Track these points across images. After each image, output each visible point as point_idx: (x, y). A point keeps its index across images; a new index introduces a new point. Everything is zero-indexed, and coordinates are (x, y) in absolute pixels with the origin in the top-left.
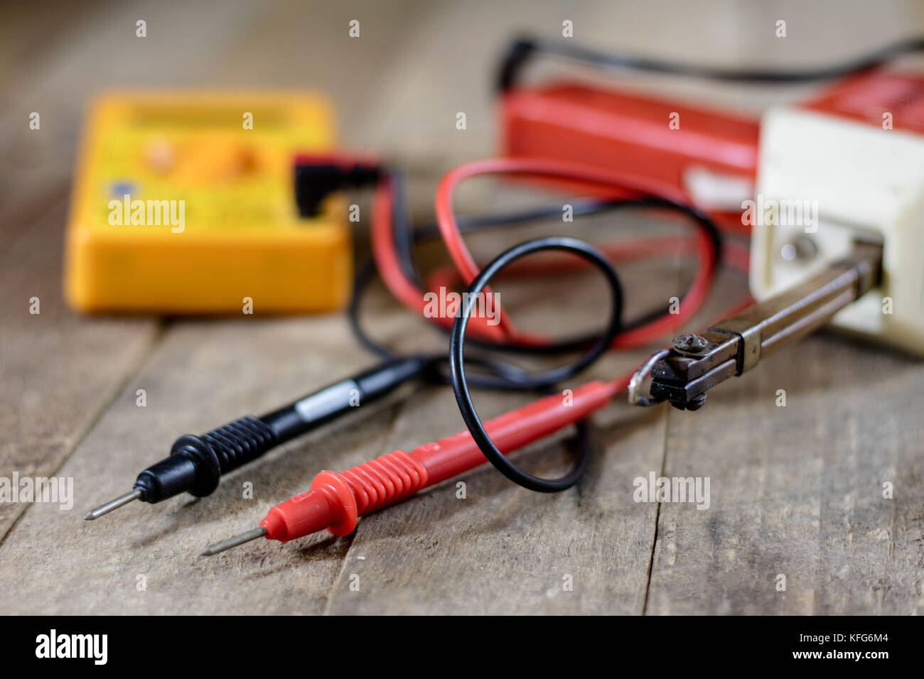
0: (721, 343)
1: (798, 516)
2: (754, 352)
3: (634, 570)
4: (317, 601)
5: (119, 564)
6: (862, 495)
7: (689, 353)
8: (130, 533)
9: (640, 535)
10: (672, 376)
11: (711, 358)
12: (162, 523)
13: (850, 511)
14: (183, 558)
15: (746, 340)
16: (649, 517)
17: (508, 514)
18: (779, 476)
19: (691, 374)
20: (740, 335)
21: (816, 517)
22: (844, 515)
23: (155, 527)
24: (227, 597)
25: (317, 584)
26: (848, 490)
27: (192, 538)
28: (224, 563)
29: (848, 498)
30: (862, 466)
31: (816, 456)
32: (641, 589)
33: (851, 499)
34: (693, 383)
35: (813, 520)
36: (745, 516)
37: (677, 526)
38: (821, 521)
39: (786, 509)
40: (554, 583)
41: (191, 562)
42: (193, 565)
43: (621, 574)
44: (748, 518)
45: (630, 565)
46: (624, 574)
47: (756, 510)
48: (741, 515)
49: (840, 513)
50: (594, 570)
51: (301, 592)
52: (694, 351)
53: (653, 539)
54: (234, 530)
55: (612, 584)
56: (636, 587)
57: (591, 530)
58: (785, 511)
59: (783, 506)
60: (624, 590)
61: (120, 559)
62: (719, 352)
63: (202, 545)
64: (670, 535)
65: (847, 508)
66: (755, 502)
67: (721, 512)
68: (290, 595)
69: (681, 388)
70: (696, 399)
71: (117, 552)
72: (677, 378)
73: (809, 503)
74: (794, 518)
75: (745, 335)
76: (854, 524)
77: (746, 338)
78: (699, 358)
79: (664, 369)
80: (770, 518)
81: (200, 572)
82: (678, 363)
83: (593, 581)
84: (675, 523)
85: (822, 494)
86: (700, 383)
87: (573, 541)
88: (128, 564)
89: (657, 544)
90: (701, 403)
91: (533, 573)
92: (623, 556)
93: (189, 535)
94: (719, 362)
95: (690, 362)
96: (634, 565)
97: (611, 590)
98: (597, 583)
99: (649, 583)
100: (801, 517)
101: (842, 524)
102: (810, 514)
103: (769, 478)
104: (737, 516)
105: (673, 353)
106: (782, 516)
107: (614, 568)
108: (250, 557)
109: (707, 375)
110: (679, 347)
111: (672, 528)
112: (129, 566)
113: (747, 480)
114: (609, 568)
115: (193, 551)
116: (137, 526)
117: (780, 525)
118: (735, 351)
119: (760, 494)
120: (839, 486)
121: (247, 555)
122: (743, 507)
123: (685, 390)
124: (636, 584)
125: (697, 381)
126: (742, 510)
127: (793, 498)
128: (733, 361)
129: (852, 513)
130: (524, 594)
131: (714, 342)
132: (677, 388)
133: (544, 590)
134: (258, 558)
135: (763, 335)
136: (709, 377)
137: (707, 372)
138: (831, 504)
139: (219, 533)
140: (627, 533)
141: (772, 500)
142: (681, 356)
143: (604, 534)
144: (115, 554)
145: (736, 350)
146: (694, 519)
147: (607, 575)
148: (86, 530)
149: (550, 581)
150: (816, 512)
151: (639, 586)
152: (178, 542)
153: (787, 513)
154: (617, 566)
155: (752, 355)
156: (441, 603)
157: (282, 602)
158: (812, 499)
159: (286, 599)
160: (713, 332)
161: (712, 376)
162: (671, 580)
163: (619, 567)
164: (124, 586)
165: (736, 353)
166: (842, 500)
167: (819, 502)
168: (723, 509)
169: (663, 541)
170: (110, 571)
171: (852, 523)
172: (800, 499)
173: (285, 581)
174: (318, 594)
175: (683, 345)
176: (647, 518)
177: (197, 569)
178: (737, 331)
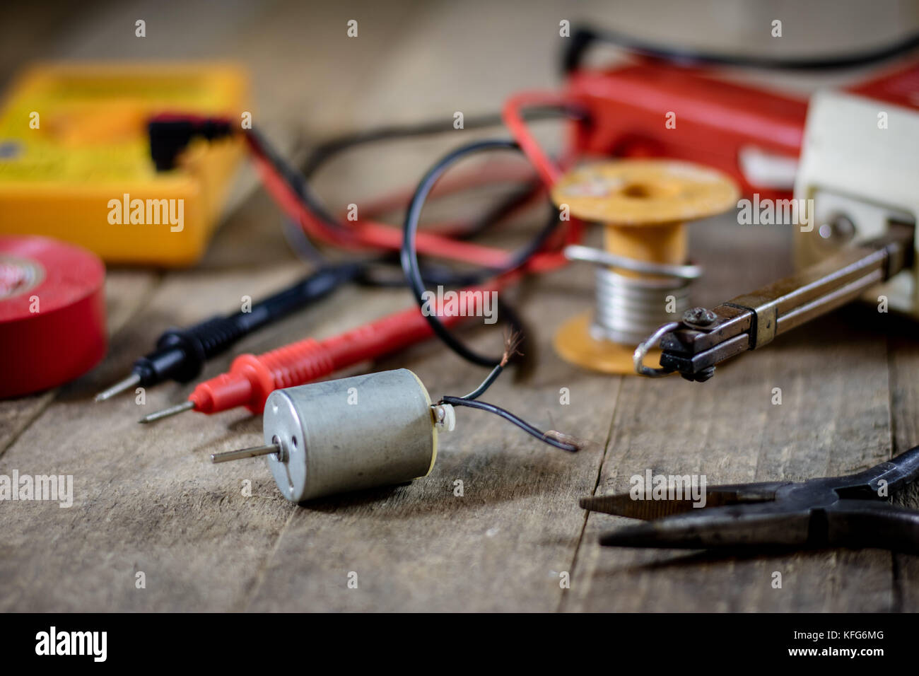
0: (732, 318)
1: (735, 466)
2: (768, 327)
3: (572, 513)
4: (270, 537)
5: (86, 500)
6: (800, 448)
7: (697, 327)
8: (100, 472)
9: (582, 482)
10: (680, 348)
11: (720, 332)
12: (131, 464)
13: (786, 462)
14: (148, 496)
15: (759, 316)
16: (593, 465)
17: (459, 460)
18: (723, 429)
19: (698, 347)
20: (754, 311)
21: (753, 467)
22: (779, 466)
23: (125, 466)
24: (184, 532)
25: (271, 521)
26: (787, 443)
27: (157, 478)
28: (185, 501)
29: (785, 450)
30: (804, 421)
31: (761, 410)
32: (577, 530)
33: (788, 451)
34: (701, 355)
35: (750, 470)
36: (685, 465)
37: (618, 473)
38: (757, 471)
39: (725, 460)
40: (494, 523)
41: (155, 500)
42: (156, 502)
43: (560, 517)
44: (687, 467)
45: (569, 508)
46: (562, 517)
47: (696, 461)
48: (680, 464)
49: (777, 464)
50: (534, 512)
51: (255, 528)
52: (703, 325)
53: (594, 485)
54: (198, 471)
55: (550, 526)
56: (572, 528)
57: (537, 476)
58: (723, 461)
59: (722, 456)
60: (560, 531)
61: (88, 496)
62: (729, 326)
63: (167, 484)
64: (611, 482)
65: (784, 460)
66: (696, 452)
67: (662, 461)
68: (244, 531)
69: (687, 360)
70: (704, 371)
71: (86, 489)
72: (684, 350)
73: (748, 454)
74: (731, 468)
75: (758, 310)
76: (788, 474)
77: (760, 313)
78: (707, 332)
79: (672, 341)
80: (709, 467)
81: (162, 509)
82: (685, 335)
83: (532, 522)
84: (616, 470)
85: (762, 447)
86: (708, 355)
87: (518, 486)
88: (95, 501)
89: (597, 489)
90: (710, 375)
91: (476, 514)
92: (563, 500)
93: (156, 475)
94: (729, 336)
95: (697, 335)
96: (573, 509)
97: (548, 530)
98: (535, 524)
99: (585, 525)
100: (738, 467)
101: (776, 474)
102: (747, 464)
103: (712, 430)
104: (678, 464)
105: (682, 326)
106: (720, 466)
107: (554, 510)
108: (211, 496)
109: (716, 348)
110: (688, 320)
111: (613, 475)
112: (95, 503)
113: (691, 432)
114: (549, 511)
115: (157, 489)
116: (108, 466)
117: (717, 474)
118: (747, 326)
119: (702, 445)
120: (778, 439)
121: (208, 494)
122: (684, 457)
123: (692, 362)
124: (573, 526)
125: (706, 353)
126: (682, 460)
127: (733, 449)
128: (745, 335)
129: (788, 464)
130: (465, 532)
131: (726, 317)
132: (684, 359)
133: (484, 530)
134: (218, 497)
135: (779, 311)
136: (718, 350)
137: (717, 345)
138: (769, 456)
139: (184, 474)
140: (570, 479)
141: (713, 451)
142: (690, 329)
143: (548, 480)
144: (84, 491)
145: (749, 324)
146: (635, 467)
147: (547, 517)
148: (60, 468)
149: (492, 521)
150: (753, 463)
151: (575, 527)
152: (145, 481)
153: (725, 463)
154: (557, 509)
155: (767, 330)
156: (385, 540)
157: (236, 537)
158: (751, 450)
159: (239, 534)
160: (728, 307)
161: (721, 349)
162: (605, 522)
163: (559, 510)
164: (89, 520)
165: (749, 327)
166: (779, 451)
167: (757, 453)
168: (665, 458)
169: (603, 487)
170: (77, 506)
171: (786, 474)
172: (740, 451)
173: (240, 518)
174: (271, 531)
175: (692, 319)
176: (590, 466)
177: (160, 506)
178: (751, 307)
